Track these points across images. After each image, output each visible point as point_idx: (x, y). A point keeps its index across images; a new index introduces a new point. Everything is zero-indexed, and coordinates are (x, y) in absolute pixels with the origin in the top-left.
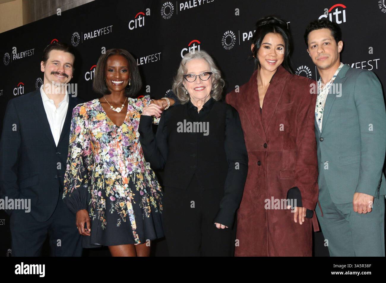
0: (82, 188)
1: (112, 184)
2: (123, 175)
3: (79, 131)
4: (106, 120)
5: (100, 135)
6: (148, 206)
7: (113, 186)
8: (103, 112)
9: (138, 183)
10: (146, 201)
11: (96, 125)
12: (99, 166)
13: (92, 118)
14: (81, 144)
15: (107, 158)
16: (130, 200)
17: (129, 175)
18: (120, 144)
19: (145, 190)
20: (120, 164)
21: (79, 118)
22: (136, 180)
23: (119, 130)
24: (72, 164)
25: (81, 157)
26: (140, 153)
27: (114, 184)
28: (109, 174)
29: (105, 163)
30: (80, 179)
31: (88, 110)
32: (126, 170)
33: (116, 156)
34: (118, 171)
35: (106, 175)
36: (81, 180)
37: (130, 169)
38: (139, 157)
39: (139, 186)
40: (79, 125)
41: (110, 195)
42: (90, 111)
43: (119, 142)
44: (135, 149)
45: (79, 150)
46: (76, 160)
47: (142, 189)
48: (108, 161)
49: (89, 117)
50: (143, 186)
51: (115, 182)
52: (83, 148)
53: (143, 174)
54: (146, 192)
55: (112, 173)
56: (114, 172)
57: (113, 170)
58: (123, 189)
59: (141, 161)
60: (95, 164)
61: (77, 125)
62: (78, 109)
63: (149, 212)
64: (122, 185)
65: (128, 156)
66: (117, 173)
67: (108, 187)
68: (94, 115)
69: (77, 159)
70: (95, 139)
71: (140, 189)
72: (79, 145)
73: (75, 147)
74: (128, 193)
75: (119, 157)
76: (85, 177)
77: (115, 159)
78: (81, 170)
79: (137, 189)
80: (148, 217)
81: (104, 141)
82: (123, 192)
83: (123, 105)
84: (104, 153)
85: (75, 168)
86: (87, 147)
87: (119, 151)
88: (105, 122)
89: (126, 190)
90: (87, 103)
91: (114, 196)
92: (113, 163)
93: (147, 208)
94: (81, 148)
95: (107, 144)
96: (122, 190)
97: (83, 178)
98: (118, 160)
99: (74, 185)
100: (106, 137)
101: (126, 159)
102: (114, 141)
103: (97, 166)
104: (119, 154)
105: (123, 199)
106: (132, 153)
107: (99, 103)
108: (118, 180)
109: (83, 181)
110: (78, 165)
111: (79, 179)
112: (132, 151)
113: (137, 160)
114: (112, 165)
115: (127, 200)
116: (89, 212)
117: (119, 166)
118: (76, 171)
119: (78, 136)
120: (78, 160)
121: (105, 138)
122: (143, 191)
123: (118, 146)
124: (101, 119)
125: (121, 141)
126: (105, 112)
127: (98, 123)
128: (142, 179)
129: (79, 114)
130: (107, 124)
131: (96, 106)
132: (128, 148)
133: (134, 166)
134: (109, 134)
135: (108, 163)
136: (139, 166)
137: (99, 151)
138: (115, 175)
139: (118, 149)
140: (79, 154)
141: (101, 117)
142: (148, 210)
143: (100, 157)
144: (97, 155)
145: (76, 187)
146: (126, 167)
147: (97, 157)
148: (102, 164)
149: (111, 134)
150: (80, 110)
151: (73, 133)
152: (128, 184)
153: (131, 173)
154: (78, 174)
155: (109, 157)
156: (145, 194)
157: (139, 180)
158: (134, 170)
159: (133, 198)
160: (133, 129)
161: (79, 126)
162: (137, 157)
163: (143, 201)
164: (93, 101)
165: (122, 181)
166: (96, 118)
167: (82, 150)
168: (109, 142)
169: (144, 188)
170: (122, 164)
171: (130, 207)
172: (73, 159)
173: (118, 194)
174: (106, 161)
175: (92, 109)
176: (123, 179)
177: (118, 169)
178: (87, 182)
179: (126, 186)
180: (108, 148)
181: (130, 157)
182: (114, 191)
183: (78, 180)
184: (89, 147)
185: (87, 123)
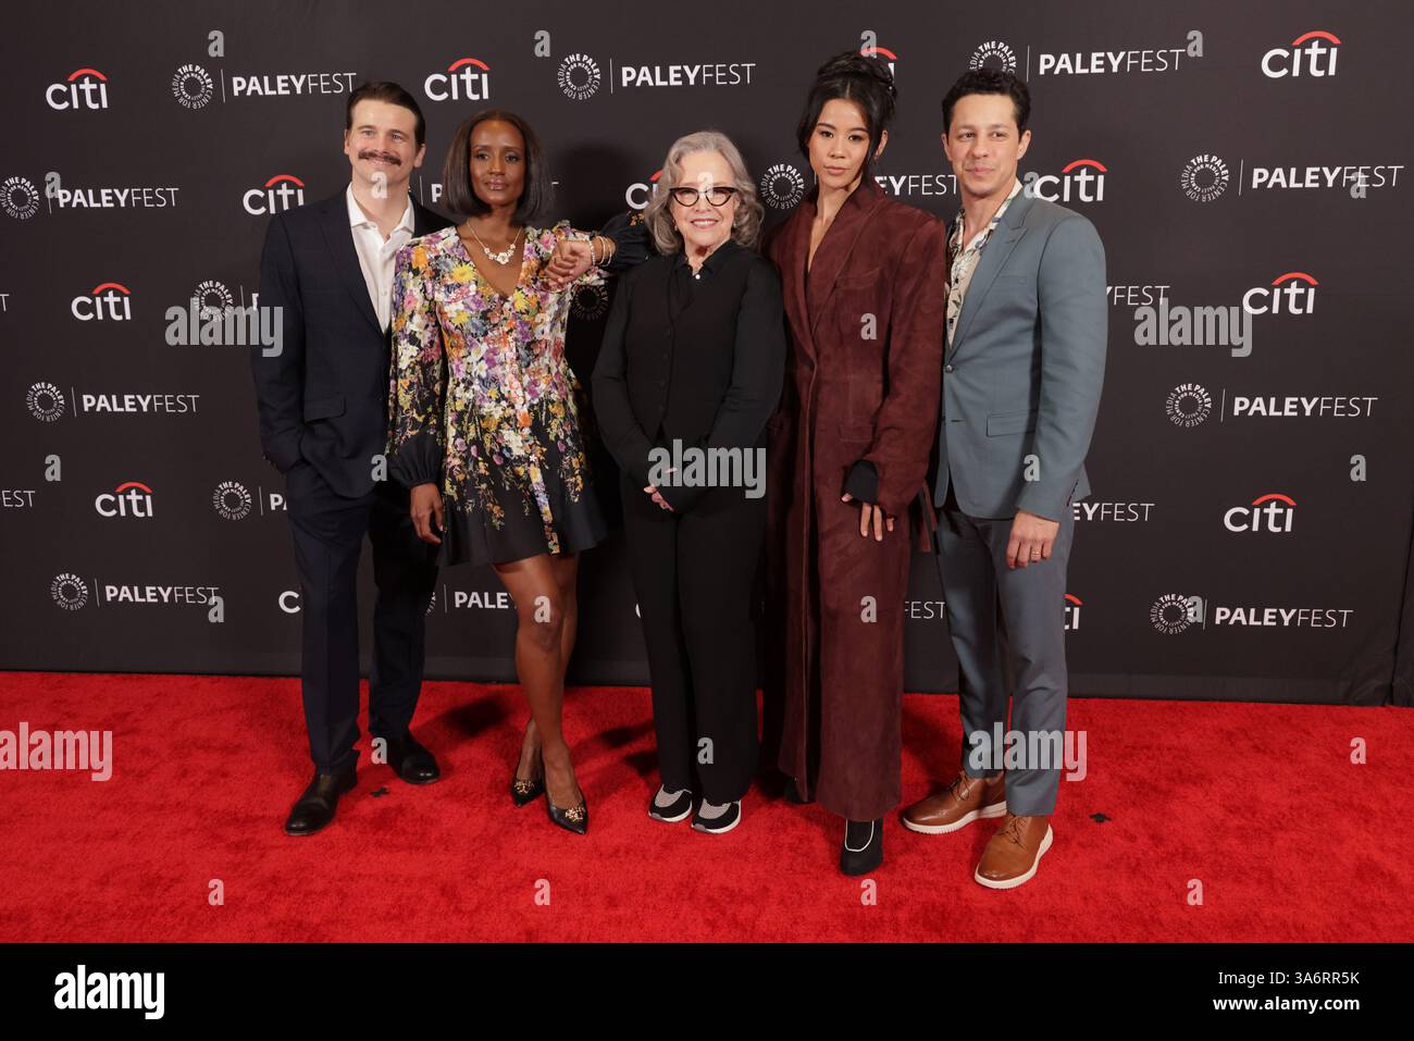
0: (422, 436)
1: (493, 428)
2: (518, 407)
3: (412, 305)
4: (476, 283)
5: (464, 319)
6: (575, 476)
7: (497, 432)
8: (467, 263)
9: (554, 424)
10: (571, 465)
11: (453, 295)
12: (462, 385)
13: (443, 277)
14: (417, 335)
15: (481, 369)
16: (537, 463)
17: (532, 406)
18: (510, 339)
19: (568, 440)
20: (511, 383)
21: (411, 274)
22: (547, 418)
23: (507, 305)
24: (400, 381)
25: (417, 367)
26: (555, 355)
27: (499, 427)
28: (486, 405)
29: (477, 381)
30: (419, 415)
31: (433, 256)
32: (524, 397)
33: (502, 364)
34: (506, 400)
35: (480, 407)
36: (420, 419)
37: (532, 392)
38: (553, 364)
39: (555, 431)
40: (411, 291)
41: (492, 451)
42: (437, 258)
43: (507, 333)
44: (544, 346)
45: (413, 350)
46: (408, 373)
47: (562, 437)
48: (484, 375)
49: (436, 274)
50: (564, 430)
51: (499, 423)
52: (422, 346)
53: (565, 403)
54: (570, 443)
55: (494, 403)
56: (498, 401)
57: (494, 396)
58: (520, 438)
59: (558, 372)
60: (451, 379)
61: (408, 292)
62: (409, 254)
63: (578, 489)
64: (516, 429)
65: (529, 364)
66: (504, 403)
67: (487, 435)
68: (447, 270)
69: (409, 371)
70: (453, 327)
71: (557, 437)
72: (413, 340)
73: (404, 342)
74: (531, 446)
75: (507, 366)
76: (430, 409)
77: (498, 370)
78: (419, 396)
79: (552, 437)
80: (576, 500)
81: (473, 331)
82: (521, 445)
83: (513, 246)
84: (474, 358)
85: (406, 393)
86: (432, 343)
87: (508, 352)
88: (473, 288)
89: (527, 441)
90: (429, 237)
91: (501, 454)
92: (495, 380)
93: (573, 480)
94: (419, 346)
95: (481, 339)
96: (516, 442)
97: (425, 412)
98: (507, 373)
99: (404, 430)
100: (477, 322)
101: (524, 370)
102: (496, 333)
103: (458, 385)
104: (508, 360)
105: (521, 460)
106: (537, 356)
107: (457, 238)
108: (507, 420)
109: (426, 421)
110: (412, 384)
111: (415, 415)
112: (537, 351)
113: (549, 372)
114: (493, 385)
115: (530, 463)
116: (441, 488)
117: (507, 389)
118: (409, 397)
119: (411, 316)
120: (412, 373)
121: (473, 324)
122: (564, 442)
123: (506, 342)
124: (464, 280)
125: (511, 330)
126: (471, 263)
127: (457, 290)
128: (561, 415)
129: (410, 264)
130: (477, 292)
131: (450, 245)
132: (529, 347)
133: (543, 386)
134: (485, 316)
135: (482, 381)
136: (555, 385)
137: (463, 352)
138: (500, 409)
139: (506, 349)
140: (413, 360)
141: (463, 275)
142: (576, 485)
143: (465, 365)
144: (456, 362)
145: (410, 433)
146: (524, 390)
147: (457, 366)
148: (471, 383)
149: (489, 315)
150: (413, 256)
151: (400, 309)
152: (531, 427)
153: (536, 401)
154: (413, 405)
155: (486, 367)
156: (568, 448)
157: (554, 416)
158: (542, 395)
159: (542, 458)
160: (538, 303)
161: (412, 295)
162: (547, 365)
163: (565, 465)
164: (443, 233)
165: (517, 420)
166: (451, 277)
167: (421, 349)
168: (486, 333)
169: (566, 436)
170: (516, 384)
171: (536, 477)
172: (401, 371)
173: (509, 450)
174: (479, 377)
175: (442, 253)
176: (518, 417)
177: (506, 395)
178: (435, 421)
179: (527, 431)
180: (484, 347)
181: (532, 365)
182: (500, 444)
183: (413, 419)
184: (436, 340)
185: (429, 286)
